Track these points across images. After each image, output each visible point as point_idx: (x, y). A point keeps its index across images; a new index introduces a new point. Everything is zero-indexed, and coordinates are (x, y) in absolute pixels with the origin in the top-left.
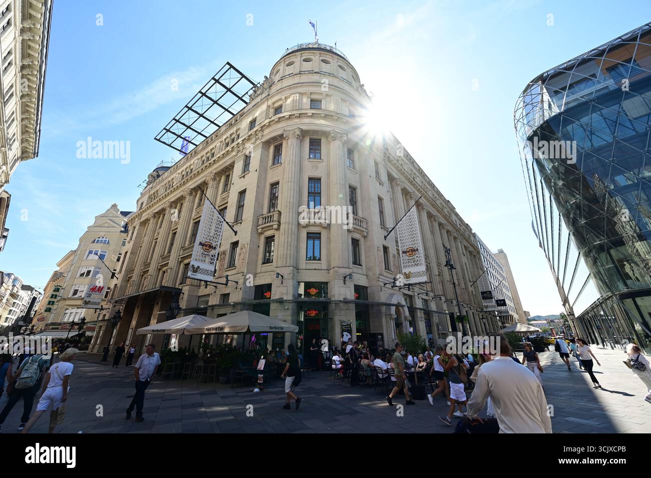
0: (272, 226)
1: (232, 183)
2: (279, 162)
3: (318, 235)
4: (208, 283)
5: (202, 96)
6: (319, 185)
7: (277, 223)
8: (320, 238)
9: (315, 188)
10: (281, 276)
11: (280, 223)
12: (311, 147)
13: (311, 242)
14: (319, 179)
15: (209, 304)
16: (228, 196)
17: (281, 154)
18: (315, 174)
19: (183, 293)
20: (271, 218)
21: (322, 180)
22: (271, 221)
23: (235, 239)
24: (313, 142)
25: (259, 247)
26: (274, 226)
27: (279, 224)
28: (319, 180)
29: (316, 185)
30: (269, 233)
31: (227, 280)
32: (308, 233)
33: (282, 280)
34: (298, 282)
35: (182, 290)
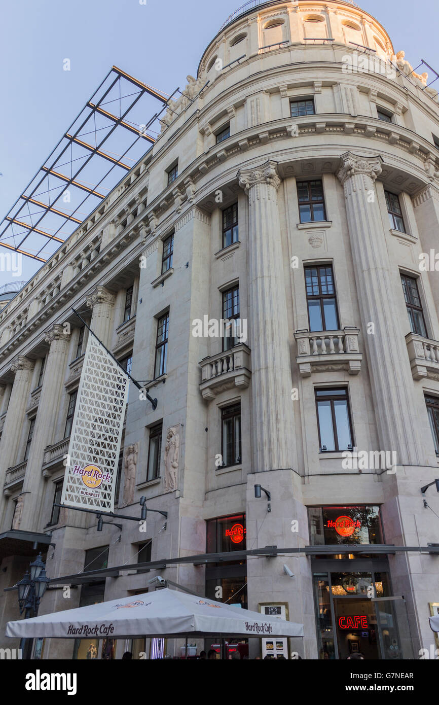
0: (232, 379)
1: (139, 299)
2: (235, 240)
3: (343, 392)
4: (104, 518)
5: (70, 143)
6: (329, 278)
7: (243, 372)
8: (346, 398)
9: (320, 286)
10: (266, 492)
11: (250, 372)
12: (302, 200)
13: (325, 409)
14: (329, 265)
15: (108, 568)
16: (133, 329)
17: (237, 224)
18: (318, 254)
19: (54, 545)
20: (228, 363)
21: (336, 267)
22: (228, 368)
23: (153, 418)
24: (305, 187)
25: (207, 430)
26: (237, 380)
27: (247, 374)
28: (326, 266)
29: (323, 279)
30: (227, 397)
31: (144, 510)
32: (317, 389)
33: (269, 502)
34: (306, 507)
35: (52, 537)
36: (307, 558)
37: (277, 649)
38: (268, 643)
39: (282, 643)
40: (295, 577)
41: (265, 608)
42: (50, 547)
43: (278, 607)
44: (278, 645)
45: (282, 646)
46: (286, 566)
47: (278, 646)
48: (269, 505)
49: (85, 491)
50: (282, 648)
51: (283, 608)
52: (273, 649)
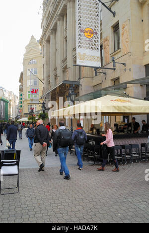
23: (114, 22)
31: (114, 63)
35: (80, 82)
42: (80, 86)
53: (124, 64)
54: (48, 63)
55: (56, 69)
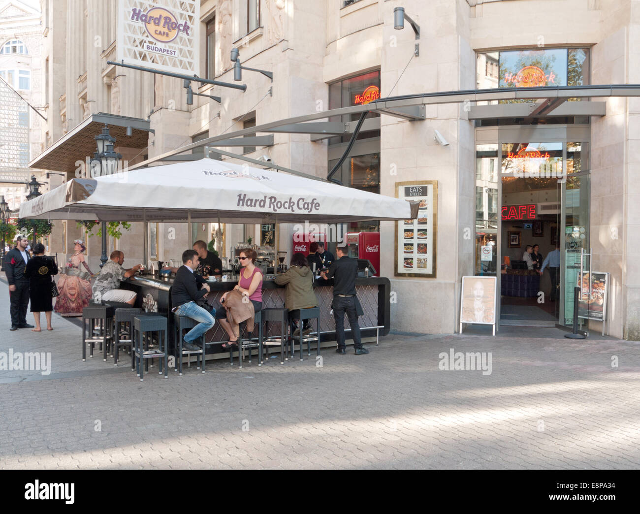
10: (412, 23)
31: (237, 68)
33: (417, 42)
34: (474, 52)
35: (151, 123)
36: (470, 124)
37: (418, 238)
38: (406, 231)
39: (426, 230)
40: (451, 146)
41: (405, 188)
42: (150, 134)
43: (422, 188)
44: (420, 233)
45: (426, 234)
46: (437, 132)
47: (419, 235)
48: (417, 47)
49: (153, 46)
50: (426, 237)
51: (430, 189)
52: (412, 238)
53: (269, 75)
54: (59, 54)
55: (82, 78)
